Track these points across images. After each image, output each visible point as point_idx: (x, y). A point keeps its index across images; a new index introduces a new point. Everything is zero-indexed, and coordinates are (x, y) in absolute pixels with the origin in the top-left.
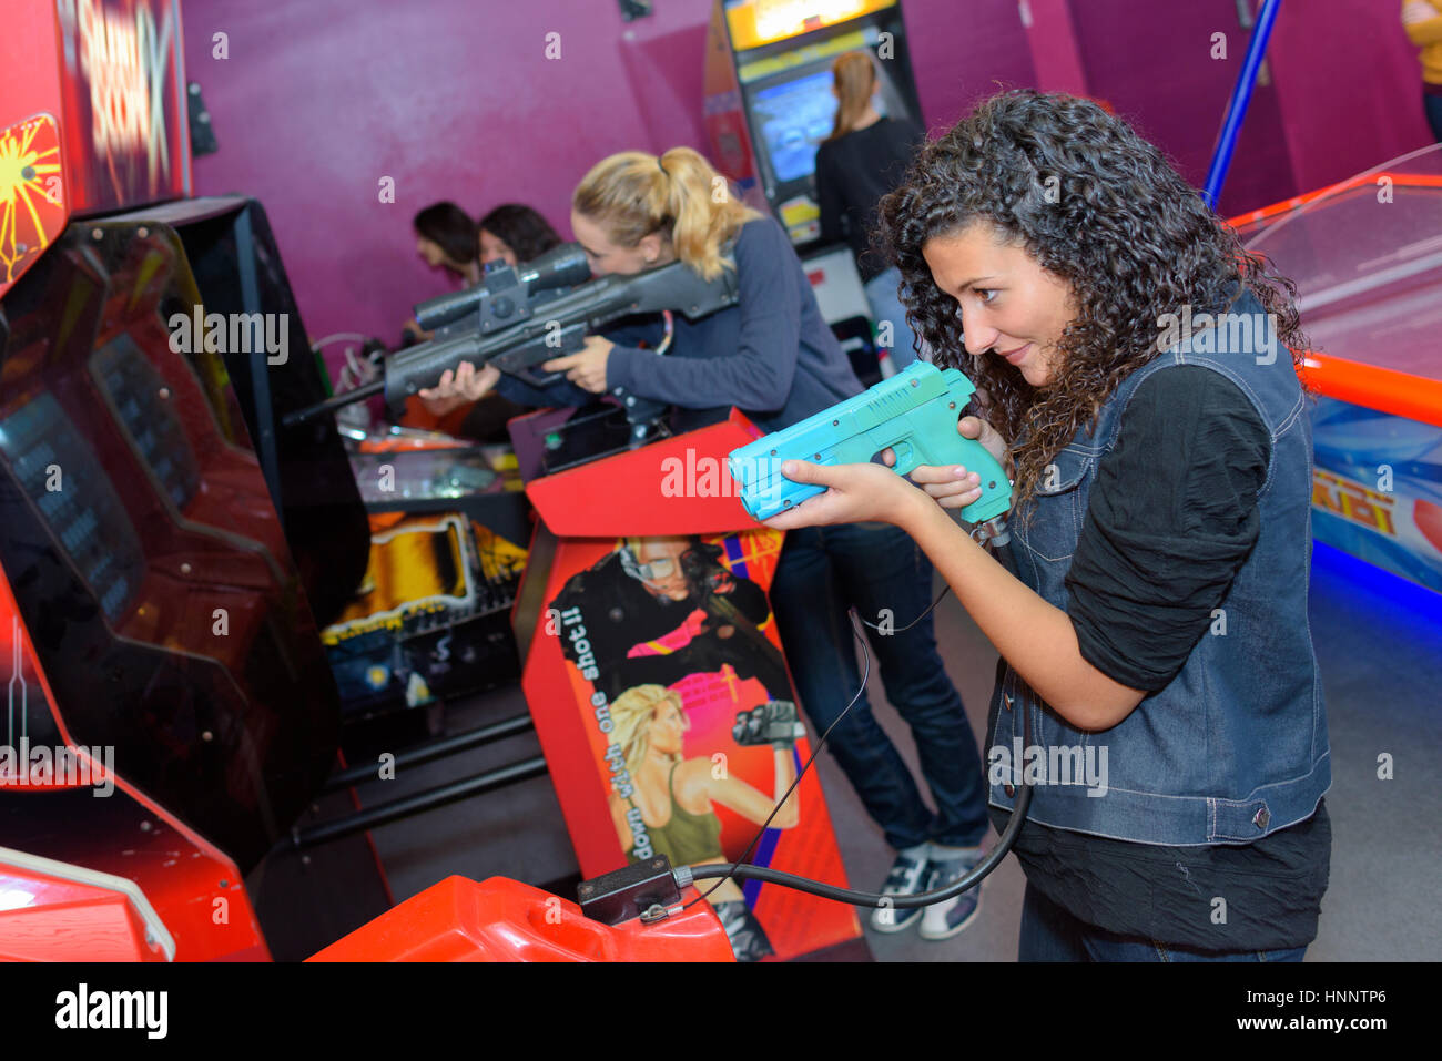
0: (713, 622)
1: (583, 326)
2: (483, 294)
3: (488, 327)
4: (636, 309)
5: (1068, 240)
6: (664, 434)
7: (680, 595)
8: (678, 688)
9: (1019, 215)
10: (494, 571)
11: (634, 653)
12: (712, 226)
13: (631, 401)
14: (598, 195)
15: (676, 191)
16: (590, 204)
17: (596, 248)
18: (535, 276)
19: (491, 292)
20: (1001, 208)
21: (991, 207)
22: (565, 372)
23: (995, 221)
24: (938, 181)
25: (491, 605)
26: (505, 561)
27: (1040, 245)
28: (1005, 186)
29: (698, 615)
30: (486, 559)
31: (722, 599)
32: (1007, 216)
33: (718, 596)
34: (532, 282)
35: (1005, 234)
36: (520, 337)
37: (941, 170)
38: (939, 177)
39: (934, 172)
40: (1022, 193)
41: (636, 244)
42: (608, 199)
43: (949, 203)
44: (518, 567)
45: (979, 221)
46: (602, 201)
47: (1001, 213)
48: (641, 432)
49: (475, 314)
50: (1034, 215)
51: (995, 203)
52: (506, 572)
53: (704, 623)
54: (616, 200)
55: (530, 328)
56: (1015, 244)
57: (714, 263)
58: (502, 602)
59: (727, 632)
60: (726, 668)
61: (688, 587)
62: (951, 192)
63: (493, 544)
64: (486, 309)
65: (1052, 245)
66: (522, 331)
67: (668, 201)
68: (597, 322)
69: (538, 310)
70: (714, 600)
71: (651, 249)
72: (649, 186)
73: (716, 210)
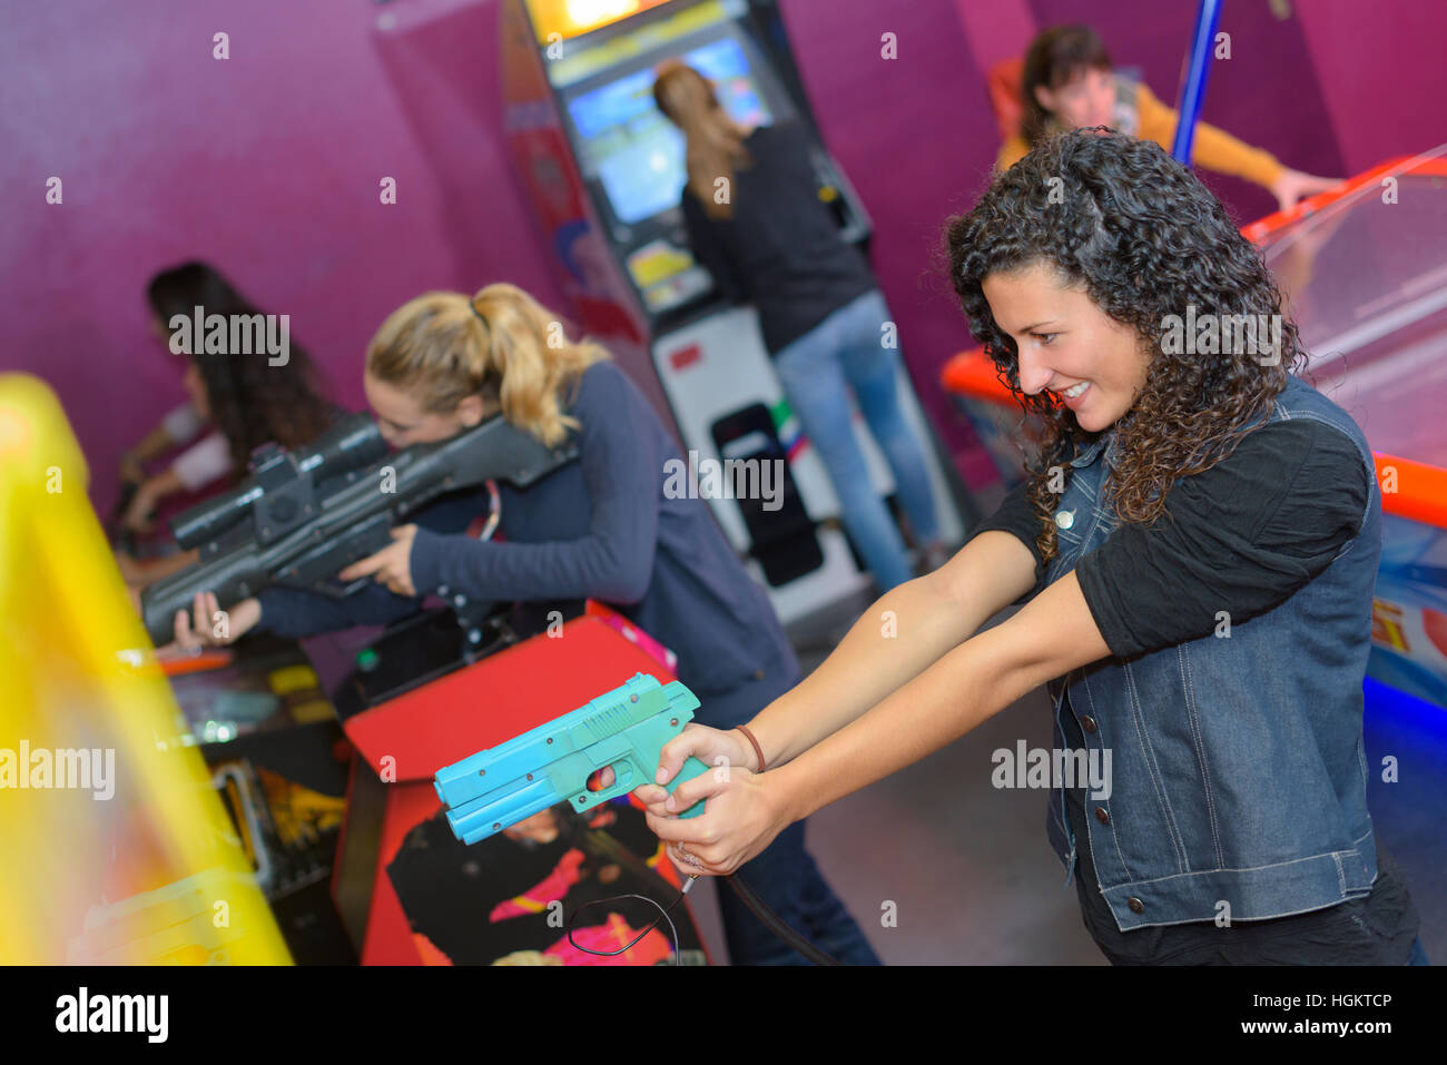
0: (593, 863)
1: (388, 515)
2: (257, 493)
3: (266, 534)
4: (450, 485)
5: (1129, 287)
6: (508, 638)
7: (548, 836)
8: (557, 952)
9: (1081, 259)
10: (294, 832)
11: (497, 914)
12: (547, 379)
13: (460, 601)
14: (404, 356)
15: (497, 339)
16: (392, 367)
17: (401, 419)
18: (316, 460)
19: (266, 491)
20: (1065, 250)
21: (1055, 249)
22: (371, 577)
23: (1057, 263)
24: (1005, 217)
25: (293, 878)
26: (308, 816)
27: (1101, 292)
28: (1071, 230)
29: (573, 858)
30: (282, 817)
31: (602, 834)
32: (1070, 259)
33: (595, 830)
34: (315, 471)
35: (1066, 278)
36: (308, 542)
37: (1008, 204)
38: (1006, 212)
39: (1001, 206)
40: (1086, 238)
41: (454, 408)
42: (415, 362)
43: (1014, 240)
44: (327, 822)
45: (1042, 261)
46: (408, 366)
47: (1065, 256)
48: (475, 637)
49: (248, 521)
50: (1096, 260)
51: (1059, 246)
52: (310, 832)
53: (582, 866)
54: (427, 361)
55: (321, 528)
56: (1076, 288)
57: (553, 424)
58: (308, 871)
59: (611, 873)
60: (615, 919)
61: (557, 825)
62: (1017, 230)
63: (289, 796)
64: (261, 515)
65: (1114, 291)
66: (311, 534)
67: (490, 353)
68: (404, 508)
69: (327, 503)
70: (590, 836)
71: (471, 412)
72: (464, 339)
73: (549, 358)
